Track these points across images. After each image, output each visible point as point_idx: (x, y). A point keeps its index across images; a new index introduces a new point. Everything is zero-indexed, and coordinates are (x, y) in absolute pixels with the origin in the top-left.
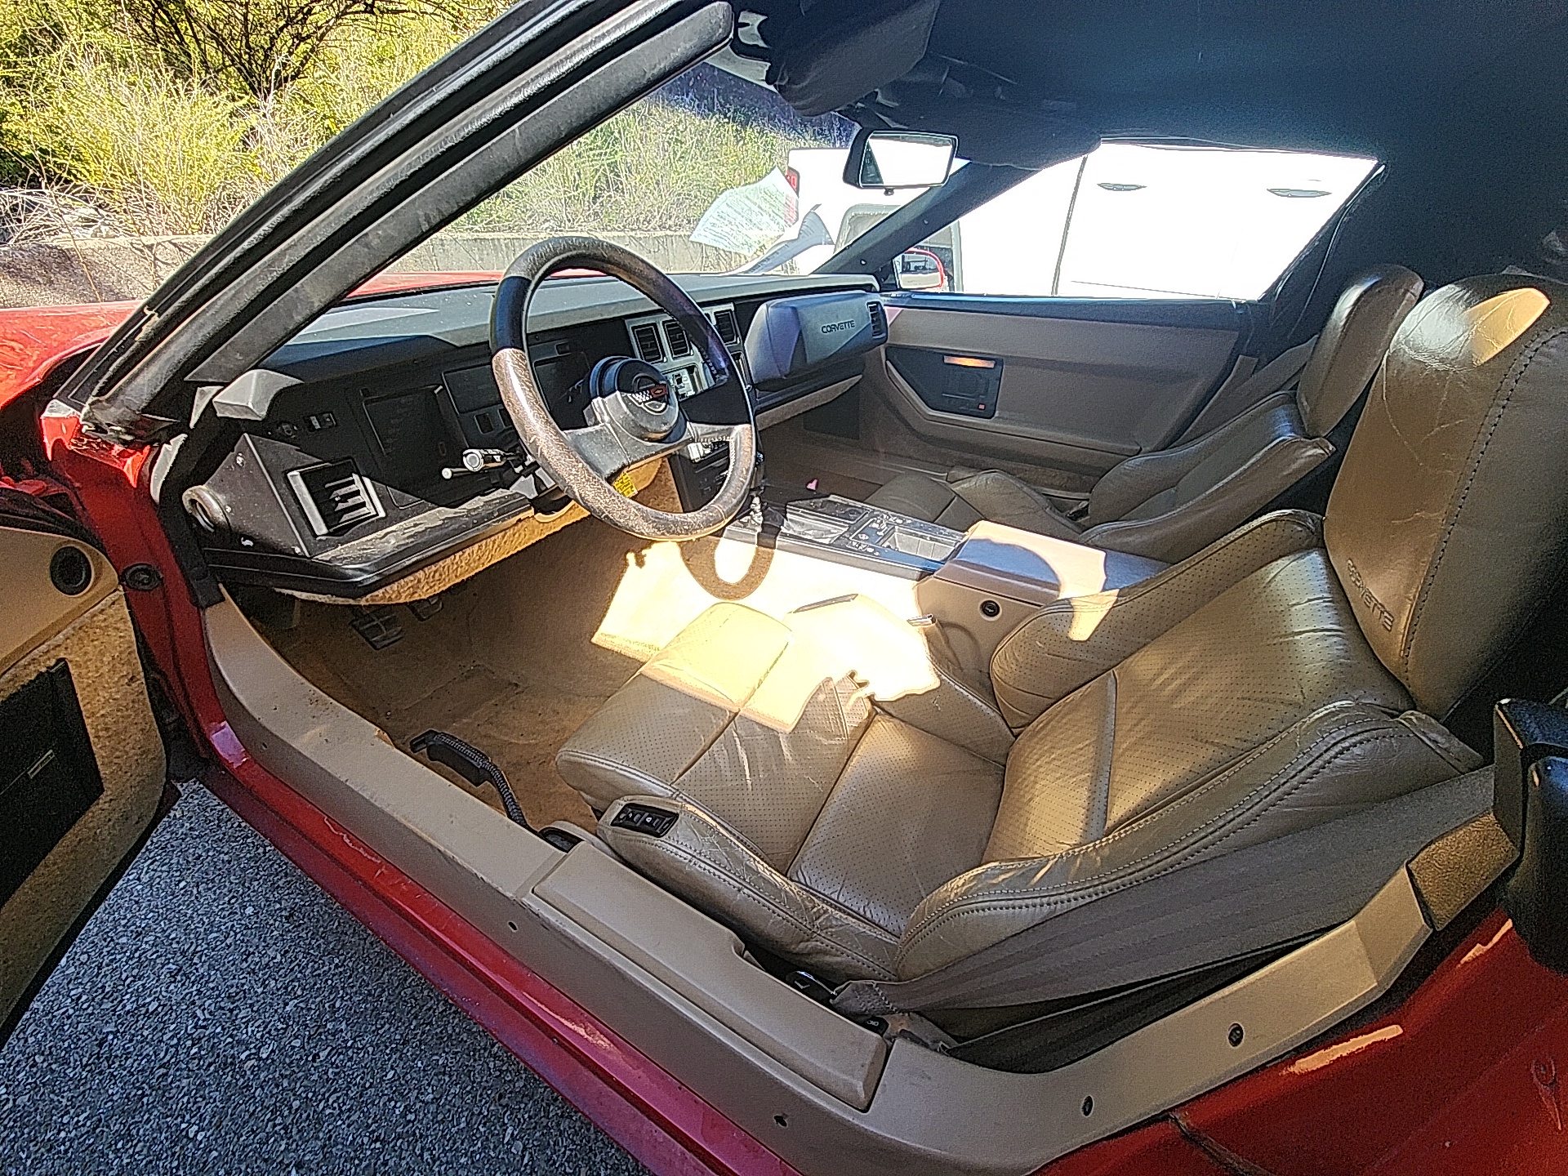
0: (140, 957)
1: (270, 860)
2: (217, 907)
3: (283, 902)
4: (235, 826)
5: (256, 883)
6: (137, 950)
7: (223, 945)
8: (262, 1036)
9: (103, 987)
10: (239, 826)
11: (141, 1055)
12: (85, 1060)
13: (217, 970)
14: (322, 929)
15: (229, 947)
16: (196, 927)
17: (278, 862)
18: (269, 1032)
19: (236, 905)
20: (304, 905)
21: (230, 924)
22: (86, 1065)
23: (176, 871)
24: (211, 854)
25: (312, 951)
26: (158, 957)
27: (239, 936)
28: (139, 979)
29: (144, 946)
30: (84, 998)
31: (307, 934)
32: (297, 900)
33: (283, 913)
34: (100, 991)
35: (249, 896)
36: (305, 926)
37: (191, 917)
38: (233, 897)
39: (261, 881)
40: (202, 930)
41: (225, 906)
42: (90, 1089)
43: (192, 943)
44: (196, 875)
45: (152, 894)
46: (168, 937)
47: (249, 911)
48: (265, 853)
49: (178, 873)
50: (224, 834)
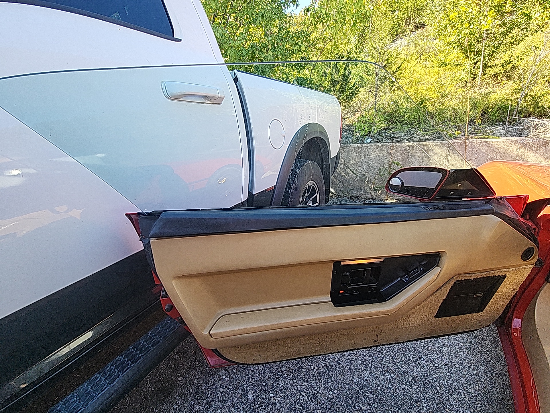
0: (441, 350)
1: (490, 365)
2: (467, 361)
3: (486, 381)
4: (487, 344)
5: (482, 367)
6: (441, 347)
7: (462, 373)
8: (455, 409)
9: (429, 347)
10: (488, 345)
11: (426, 372)
12: (414, 357)
13: (456, 377)
14: (490, 403)
15: (463, 375)
16: (458, 359)
17: (492, 368)
18: (458, 410)
19: (472, 366)
20: (491, 390)
21: (468, 369)
22: (413, 358)
23: (463, 339)
24: (475, 344)
25: (483, 405)
26: (445, 355)
27: (467, 375)
28: (437, 355)
29: (443, 348)
30: (423, 344)
31: (486, 399)
32: (490, 386)
33: (484, 384)
34: (427, 346)
35: (478, 368)
36: (487, 396)
37: (459, 355)
38: (473, 363)
39: (484, 368)
40: (460, 362)
41: (469, 363)
42: (411, 364)
43: (455, 362)
44: (467, 346)
45: (453, 338)
46: (451, 353)
47: (475, 372)
48: (490, 361)
49: (463, 340)
50: (482, 343)
